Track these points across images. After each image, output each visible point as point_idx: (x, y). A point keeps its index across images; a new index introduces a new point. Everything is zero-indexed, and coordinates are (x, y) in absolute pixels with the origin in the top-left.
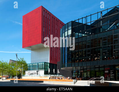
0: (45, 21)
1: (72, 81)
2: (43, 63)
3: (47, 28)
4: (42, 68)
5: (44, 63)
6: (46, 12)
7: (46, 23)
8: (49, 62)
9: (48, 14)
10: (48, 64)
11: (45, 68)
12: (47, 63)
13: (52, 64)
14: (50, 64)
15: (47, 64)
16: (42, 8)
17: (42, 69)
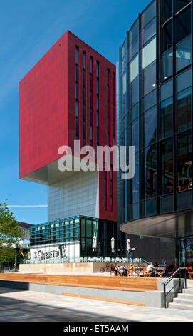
0: (81, 82)
1: (155, 288)
2: (77, 221)
3: (88, 104)
4: (74, 234)
5: (81, 219)
6: (85, 53)
7: (85, 87)
8: (97, 216)
9: (91, 57)
10: (95, 223)
11: (83, 235)
12: (91, 219)
13: (108, 222)
14: (100, 221)
15: (89, 222)
16: (69, 38)
17: (74, 239)
